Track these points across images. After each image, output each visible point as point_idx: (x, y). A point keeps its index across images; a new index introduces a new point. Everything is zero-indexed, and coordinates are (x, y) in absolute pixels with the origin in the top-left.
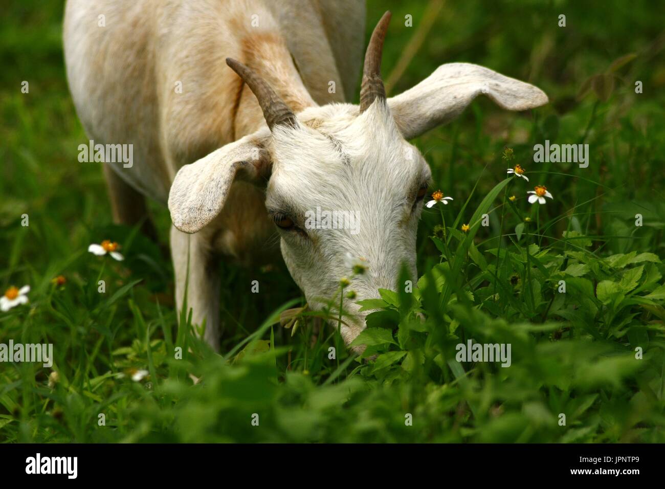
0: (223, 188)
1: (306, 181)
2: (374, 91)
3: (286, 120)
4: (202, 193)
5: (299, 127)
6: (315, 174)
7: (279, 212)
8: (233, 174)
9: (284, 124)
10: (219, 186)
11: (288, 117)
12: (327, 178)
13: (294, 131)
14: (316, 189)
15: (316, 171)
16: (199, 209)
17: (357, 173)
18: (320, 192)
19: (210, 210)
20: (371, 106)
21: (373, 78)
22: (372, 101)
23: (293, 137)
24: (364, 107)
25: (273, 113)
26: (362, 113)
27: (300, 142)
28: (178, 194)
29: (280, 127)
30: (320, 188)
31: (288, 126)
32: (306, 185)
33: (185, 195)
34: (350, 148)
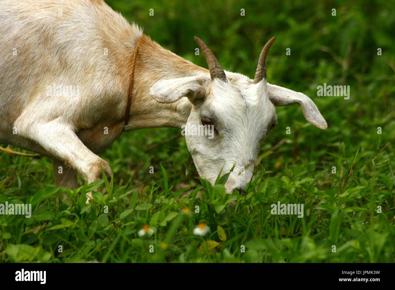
0: (180, 95)
1: (227, 110)
2: (263, 75)
3: (222, 77)
4: (169, 91)
5: (228, 82)
6: (232, 107)
7: (209, 119)
8: (187, 92)
9: (221, 78)
10: (179, 93)
11: (223, 76)
12: (237, 111)
13: (225, 83)
14: (230, 115)
15: (233, 106)
16: (165, 96)
17: (251, 113)
18: (232, 117)
19: (170, 100)
20: (261, 81)
21: (263, 68)
22: (261, 79)
23: (224, 86)
24: (257, 81)
25: (216, 71)
26: (256, 83)
27: (227, 90)
28: (157, 88)
29: (218, 79)
30: (233, 115)
31: (222, 80)
32: (227, 111)
33: (160, 89)
34: (250, 100)
